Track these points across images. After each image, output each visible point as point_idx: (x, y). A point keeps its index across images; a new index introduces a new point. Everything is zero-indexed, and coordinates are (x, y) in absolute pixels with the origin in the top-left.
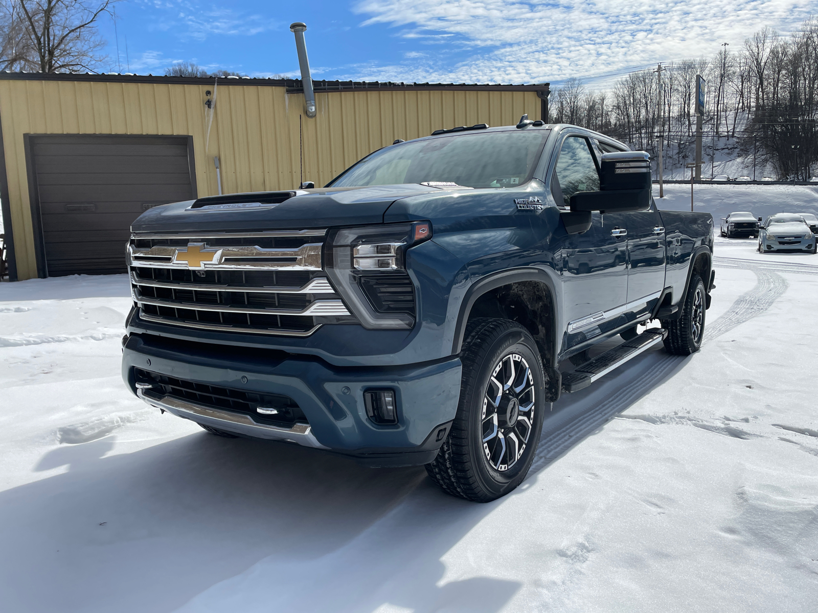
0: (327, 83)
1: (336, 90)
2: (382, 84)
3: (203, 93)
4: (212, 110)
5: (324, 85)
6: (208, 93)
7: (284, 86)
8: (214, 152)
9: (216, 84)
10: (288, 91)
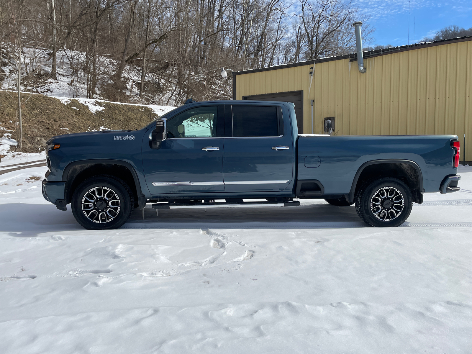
0: (373, 52)
1: (380, 55)
2: (410, 46)
3: (309, 68)
4: (312, 77)
5: (372, 53)
6: (312, 68)
7: (349, 58)
8: (312, 98)
9: (315, 63)
10: (351, 61)
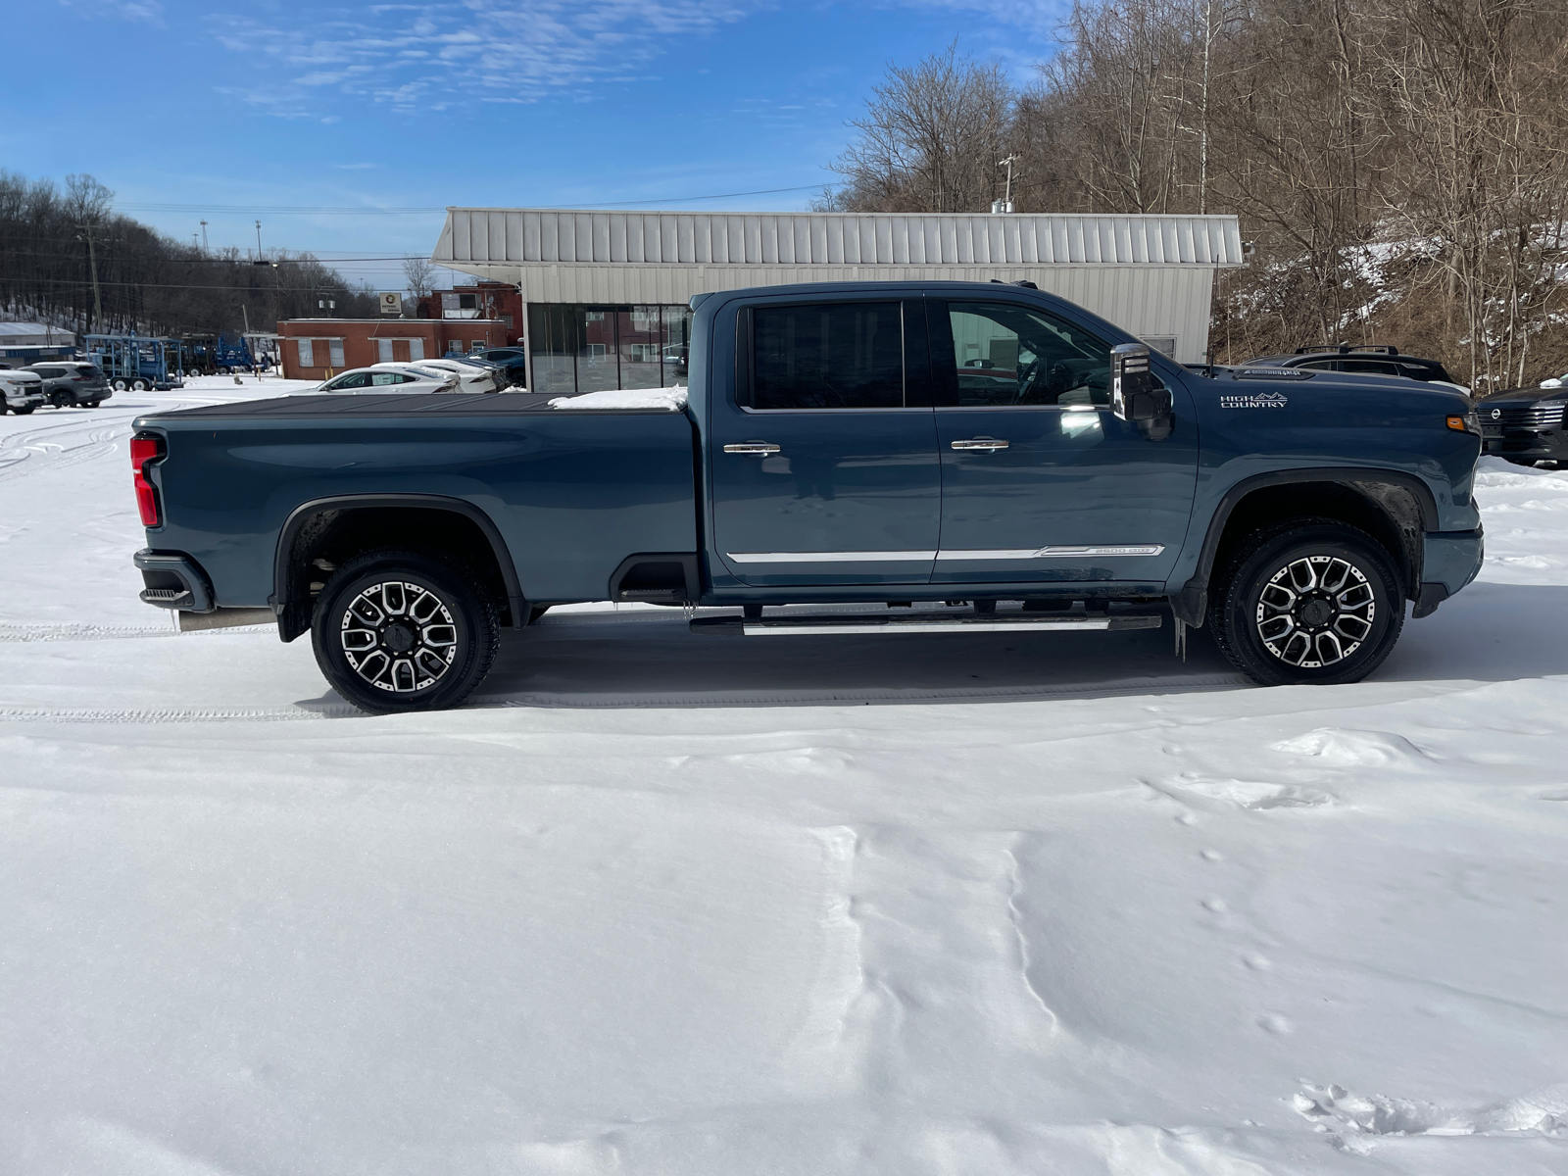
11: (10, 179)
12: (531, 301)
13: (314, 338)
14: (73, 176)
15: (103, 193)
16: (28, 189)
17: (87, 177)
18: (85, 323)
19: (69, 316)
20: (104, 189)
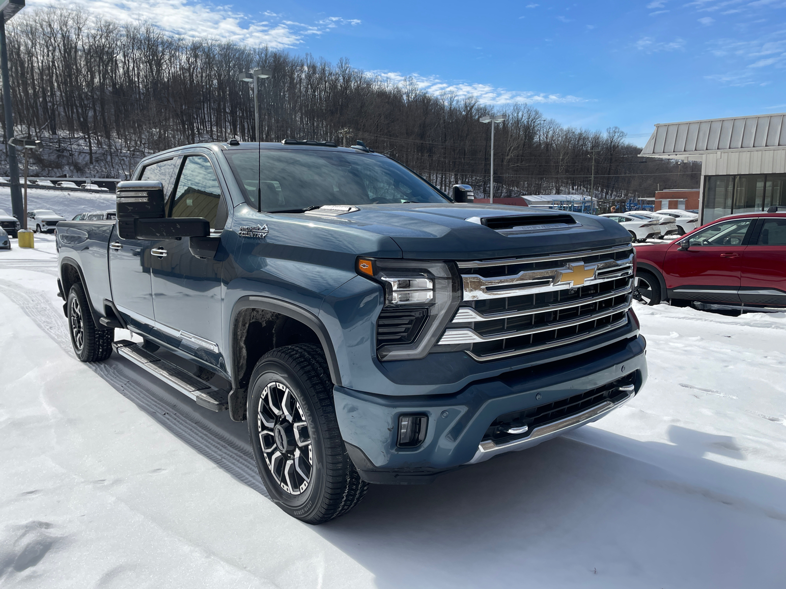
11: (583, 131)
12: (707, 174)
13: (669, 200)
14: (610, 128)
15: (623, 135)
16: (591, 136)
17: (616, 128)
18: (604, 194)
19: (598, 191)
20: (622, 132)
